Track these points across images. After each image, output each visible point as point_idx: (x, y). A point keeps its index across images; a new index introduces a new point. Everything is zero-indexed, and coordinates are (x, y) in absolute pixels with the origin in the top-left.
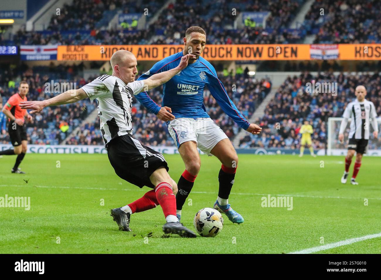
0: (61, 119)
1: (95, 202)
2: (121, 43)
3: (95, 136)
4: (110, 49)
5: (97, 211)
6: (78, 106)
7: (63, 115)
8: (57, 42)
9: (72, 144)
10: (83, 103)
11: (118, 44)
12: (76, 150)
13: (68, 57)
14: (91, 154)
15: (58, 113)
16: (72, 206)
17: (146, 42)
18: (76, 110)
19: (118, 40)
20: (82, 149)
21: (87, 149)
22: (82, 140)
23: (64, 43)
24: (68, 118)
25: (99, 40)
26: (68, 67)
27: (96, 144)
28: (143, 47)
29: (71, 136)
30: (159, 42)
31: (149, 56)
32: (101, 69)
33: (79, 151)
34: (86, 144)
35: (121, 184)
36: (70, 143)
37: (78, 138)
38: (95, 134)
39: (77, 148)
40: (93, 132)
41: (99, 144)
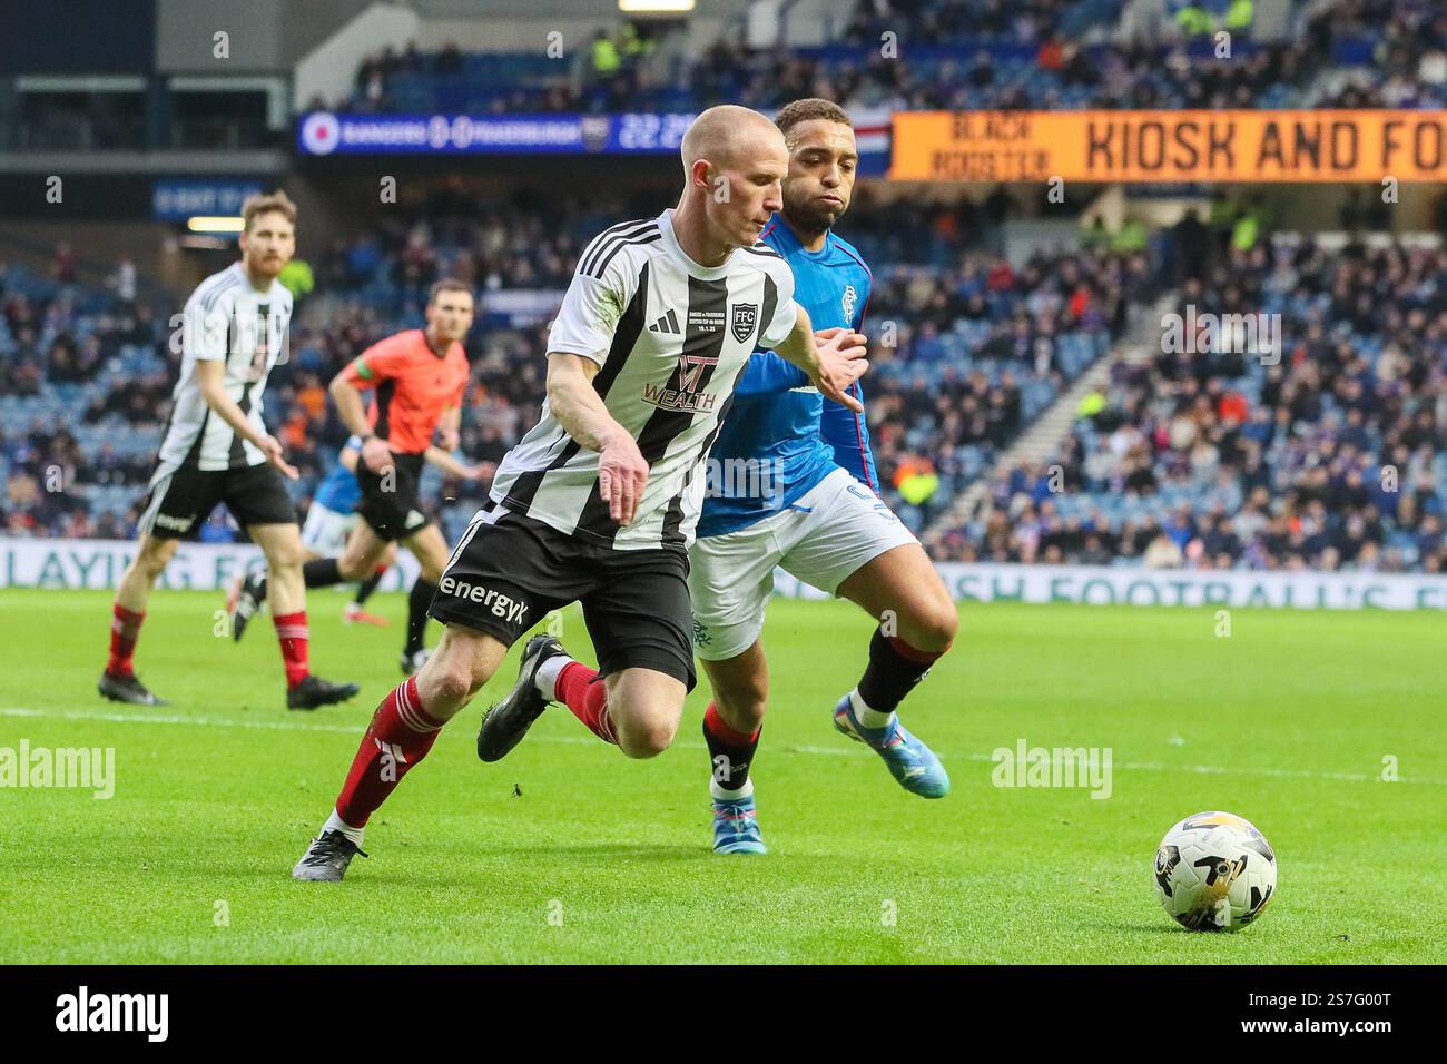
0: (901, 445)
1: (1065, 823)
2: (1177, 100)
3: (1054, 524)
4: (1126, 128)
5: (1073, 864)
6: (980, 387)
7: (910, 425)
8: (886, 98)
9: (952, 558)
10: (1000, 371)
11: (1167, 107)
12: (970, 587)
13: (959, 162)
14: (1036, 606)
15: (891, 418)
16: (961, 840)
17: (1293, 95)
18: (969, 404)
19: (1164, 90)
20: (995, 582)
21: (1021, 582)
22: (996, 542)
23: (918, 101)
24: (934, 438)
25: (1077, 90)
26: (936, 210)
27: (1062, 560)
28: (1286, 122)
29: (947, 522)
30: (1351, 99)
31: (1316, 163)
32: (1087, 221)
33: (983, 590)
34: (1014, 557)
35: (1180, 742)
36: (941, 552)
37: (978, 530)
38: (1057, 512)
39: (975, 579)
40: (1047, 506)
41: (1074, 558)
